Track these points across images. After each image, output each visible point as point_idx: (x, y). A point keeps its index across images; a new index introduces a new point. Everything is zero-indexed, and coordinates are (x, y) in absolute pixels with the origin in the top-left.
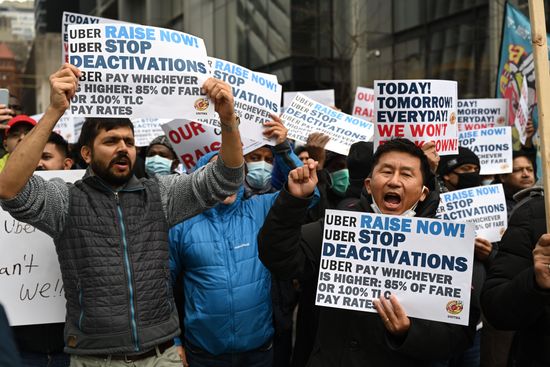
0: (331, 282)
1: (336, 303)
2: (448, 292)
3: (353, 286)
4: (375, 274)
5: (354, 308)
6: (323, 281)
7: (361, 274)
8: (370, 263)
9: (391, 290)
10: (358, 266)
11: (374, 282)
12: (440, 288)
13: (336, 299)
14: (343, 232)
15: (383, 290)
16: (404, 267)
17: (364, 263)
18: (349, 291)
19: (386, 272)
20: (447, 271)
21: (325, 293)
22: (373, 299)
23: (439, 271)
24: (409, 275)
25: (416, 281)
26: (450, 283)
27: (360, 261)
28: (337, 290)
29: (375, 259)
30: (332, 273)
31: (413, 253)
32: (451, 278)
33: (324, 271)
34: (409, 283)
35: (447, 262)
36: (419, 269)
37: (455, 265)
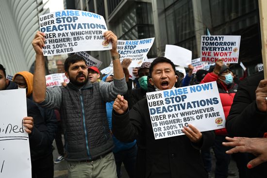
0: (159, 126)
1: (164, 136)
2: (214, 115)
3: (169, 125)
4: (177, 117)
5: (174, 135)
6: (155, 127)
7: (171, 119)
8: (174, 112)
9: (187, 122)
10: (168, 115)
11: (178, 120)
12: (210, 114)
13: (164, 134)
14: (157, 102)
15: (184, 123)
16: (190, 109)
17: (171, 113)
18: (169, 128)
19: (182, 114)
20: (210, 106)
21: (158, 132)
22: (181, 129)
23: (206, 106)
24: (193, 113)
25: (198, 114)
26: (213, 111)
27: (169, 113)
28: (163, 129)
29: (175, 110)
30: (158, 122)
31: (192, 102)
32: (213, 108)
33: (154, 122)
34: (195, 116)
35: (209, 102)
36: (197, 108)
37: (213, 102)
